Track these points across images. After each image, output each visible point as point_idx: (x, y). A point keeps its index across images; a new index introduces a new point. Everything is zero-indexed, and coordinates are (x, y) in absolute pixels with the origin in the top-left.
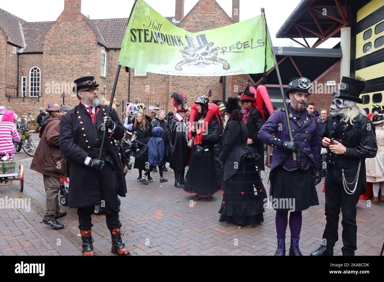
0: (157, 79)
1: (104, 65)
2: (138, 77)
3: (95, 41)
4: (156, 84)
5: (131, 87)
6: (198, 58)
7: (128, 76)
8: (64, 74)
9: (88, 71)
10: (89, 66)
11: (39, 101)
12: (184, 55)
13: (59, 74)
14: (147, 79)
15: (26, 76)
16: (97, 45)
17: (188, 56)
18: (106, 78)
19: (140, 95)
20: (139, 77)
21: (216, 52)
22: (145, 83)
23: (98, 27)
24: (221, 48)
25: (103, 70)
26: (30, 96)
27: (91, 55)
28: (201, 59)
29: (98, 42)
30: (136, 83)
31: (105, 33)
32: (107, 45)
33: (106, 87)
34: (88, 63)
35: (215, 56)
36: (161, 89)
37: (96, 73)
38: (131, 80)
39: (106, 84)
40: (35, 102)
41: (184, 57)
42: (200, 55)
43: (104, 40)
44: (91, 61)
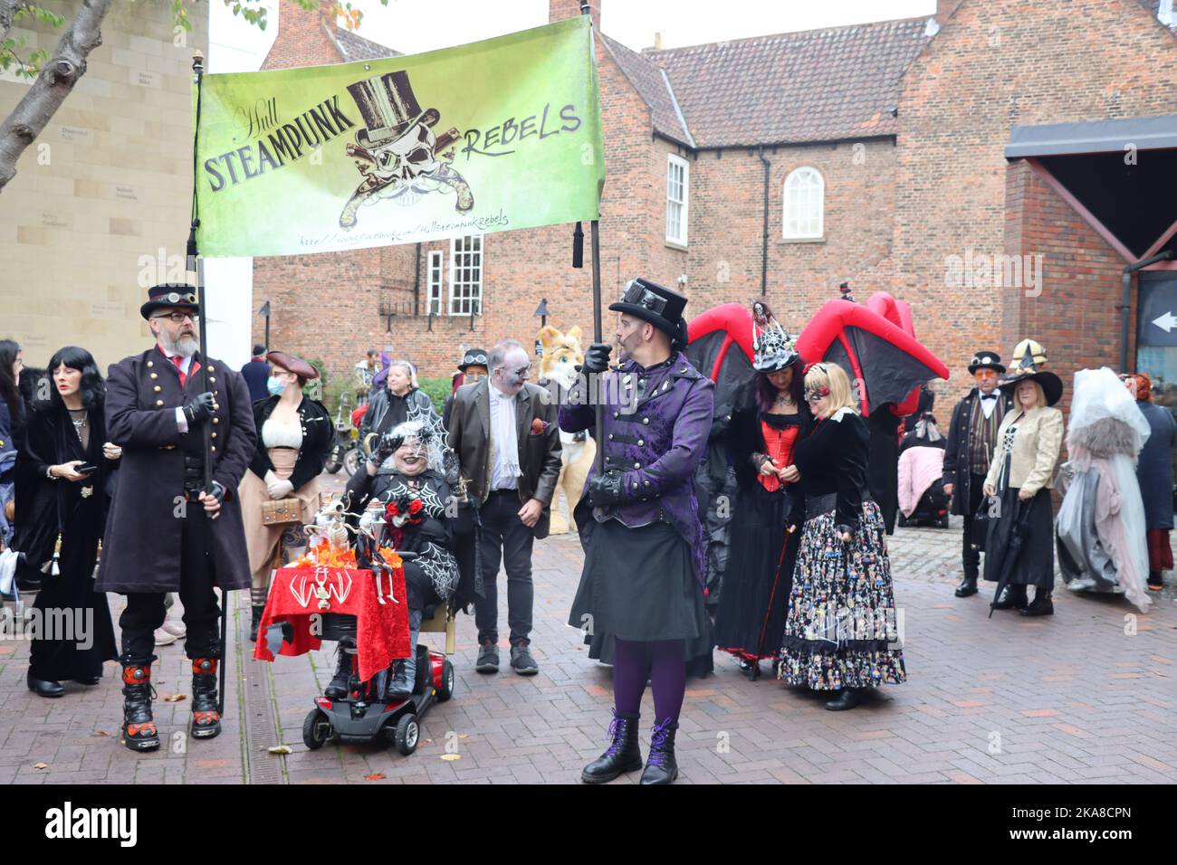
0: (861, 249)
1: (680, 206)
2: (795, 244)
3: (644, 129)
4: (859, 265)
5: (770, 277)
6: (399, 172)
7: (762, 240)
8: (549, 241)
9: (621, 228)
10: (625, 212)
11: (472, 329)
12: (363, 162)
13: (535, 240)
14: (826, 249)
15: (441, 249)
16: (650, 139)
17: (372, 168)
18: (689, 250)
19: (802, 308)
20: (800, 244)
21: (448, 149)
22: (818, 265)
23: (667, 74)
24: (462, 135)
25: (679, 225)
26: (451, 313)
27: (630, 175)
28: (408, 175)
29: (655, 129)
30: (787, 263)
31: (689, 94)
32: (692, 135)
33: (685, 281)
34: (623, 200)
35: (447, 163)
36: (875, 282)
37: (645, 236)
38: (769, 255)
39: (688, 271)
40: (462, 331)
41: (362, 169)
42: (404, 162)
43: (685, 118)
44: (631, 194)
